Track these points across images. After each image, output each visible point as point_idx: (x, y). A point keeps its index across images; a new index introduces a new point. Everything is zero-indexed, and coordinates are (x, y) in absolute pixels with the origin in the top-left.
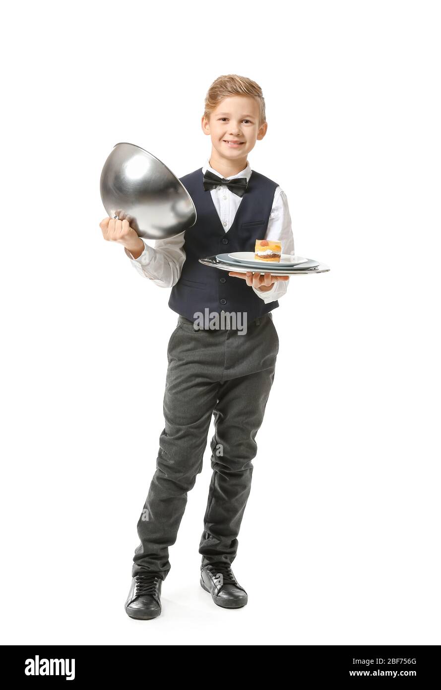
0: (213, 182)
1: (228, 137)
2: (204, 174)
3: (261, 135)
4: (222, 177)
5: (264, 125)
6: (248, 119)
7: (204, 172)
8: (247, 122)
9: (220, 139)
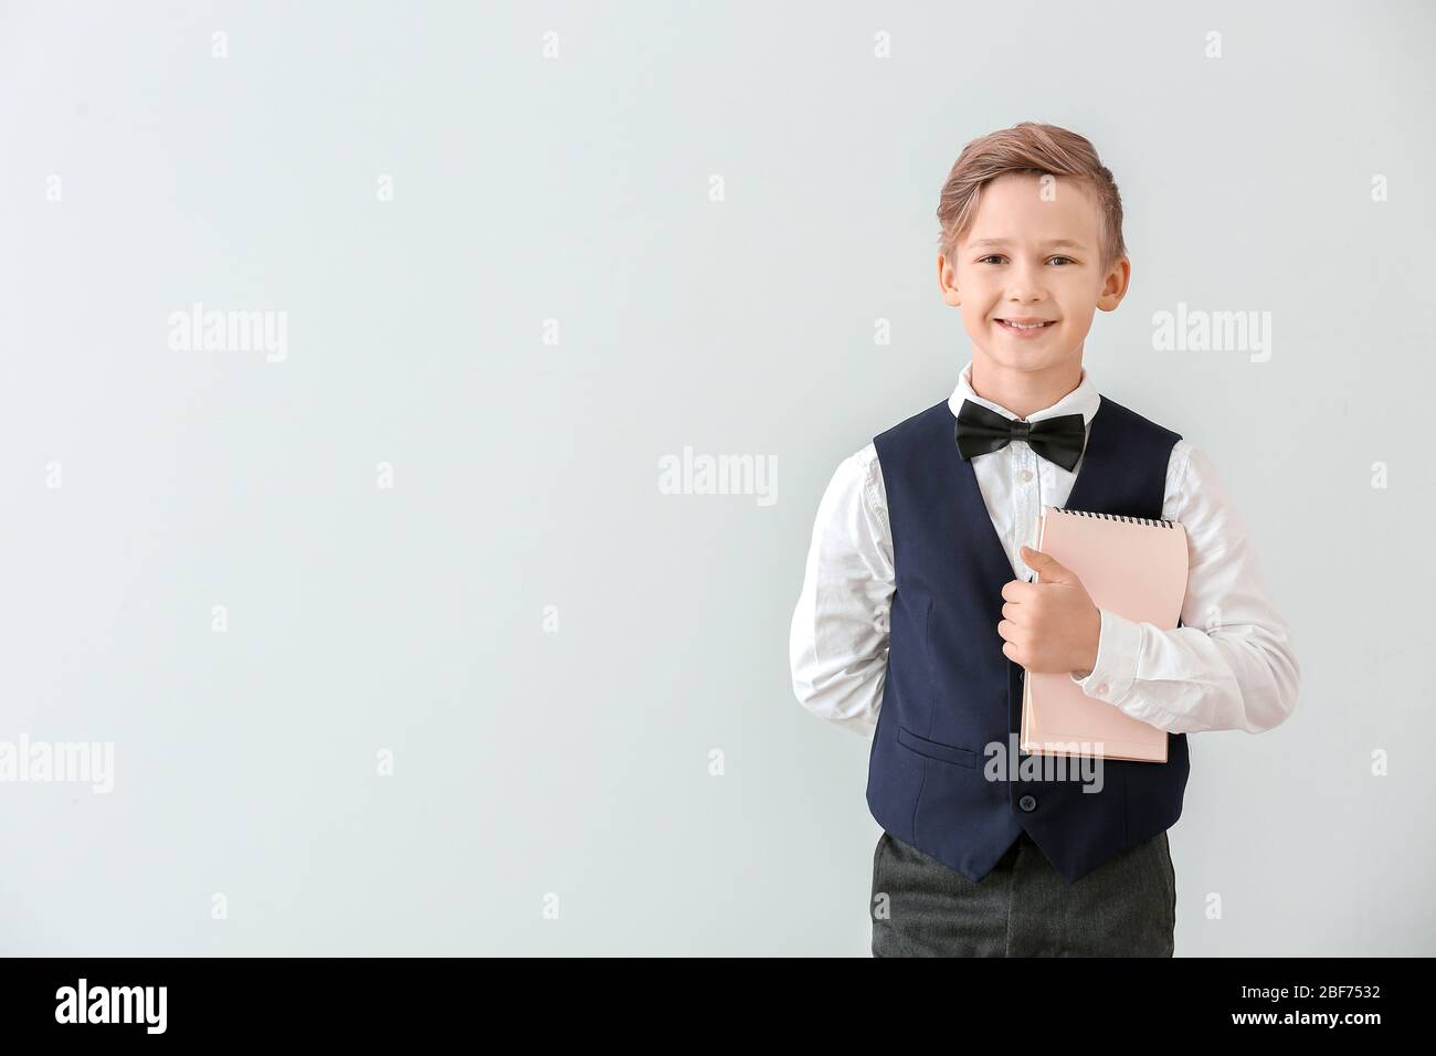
0: (987, 432)
1: (1007, 311)
2: (956, 413)
3: (1112, 296)
4: (1012, 417)
5: (1118, 263)
6: (1062, 251)
7: (956, 409)
8: (1062, 261)
9: (985, 317)
